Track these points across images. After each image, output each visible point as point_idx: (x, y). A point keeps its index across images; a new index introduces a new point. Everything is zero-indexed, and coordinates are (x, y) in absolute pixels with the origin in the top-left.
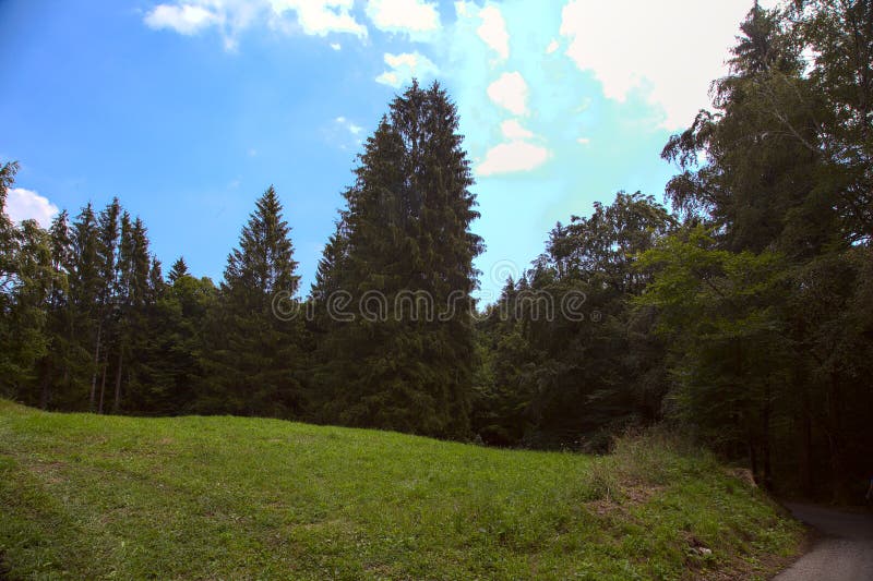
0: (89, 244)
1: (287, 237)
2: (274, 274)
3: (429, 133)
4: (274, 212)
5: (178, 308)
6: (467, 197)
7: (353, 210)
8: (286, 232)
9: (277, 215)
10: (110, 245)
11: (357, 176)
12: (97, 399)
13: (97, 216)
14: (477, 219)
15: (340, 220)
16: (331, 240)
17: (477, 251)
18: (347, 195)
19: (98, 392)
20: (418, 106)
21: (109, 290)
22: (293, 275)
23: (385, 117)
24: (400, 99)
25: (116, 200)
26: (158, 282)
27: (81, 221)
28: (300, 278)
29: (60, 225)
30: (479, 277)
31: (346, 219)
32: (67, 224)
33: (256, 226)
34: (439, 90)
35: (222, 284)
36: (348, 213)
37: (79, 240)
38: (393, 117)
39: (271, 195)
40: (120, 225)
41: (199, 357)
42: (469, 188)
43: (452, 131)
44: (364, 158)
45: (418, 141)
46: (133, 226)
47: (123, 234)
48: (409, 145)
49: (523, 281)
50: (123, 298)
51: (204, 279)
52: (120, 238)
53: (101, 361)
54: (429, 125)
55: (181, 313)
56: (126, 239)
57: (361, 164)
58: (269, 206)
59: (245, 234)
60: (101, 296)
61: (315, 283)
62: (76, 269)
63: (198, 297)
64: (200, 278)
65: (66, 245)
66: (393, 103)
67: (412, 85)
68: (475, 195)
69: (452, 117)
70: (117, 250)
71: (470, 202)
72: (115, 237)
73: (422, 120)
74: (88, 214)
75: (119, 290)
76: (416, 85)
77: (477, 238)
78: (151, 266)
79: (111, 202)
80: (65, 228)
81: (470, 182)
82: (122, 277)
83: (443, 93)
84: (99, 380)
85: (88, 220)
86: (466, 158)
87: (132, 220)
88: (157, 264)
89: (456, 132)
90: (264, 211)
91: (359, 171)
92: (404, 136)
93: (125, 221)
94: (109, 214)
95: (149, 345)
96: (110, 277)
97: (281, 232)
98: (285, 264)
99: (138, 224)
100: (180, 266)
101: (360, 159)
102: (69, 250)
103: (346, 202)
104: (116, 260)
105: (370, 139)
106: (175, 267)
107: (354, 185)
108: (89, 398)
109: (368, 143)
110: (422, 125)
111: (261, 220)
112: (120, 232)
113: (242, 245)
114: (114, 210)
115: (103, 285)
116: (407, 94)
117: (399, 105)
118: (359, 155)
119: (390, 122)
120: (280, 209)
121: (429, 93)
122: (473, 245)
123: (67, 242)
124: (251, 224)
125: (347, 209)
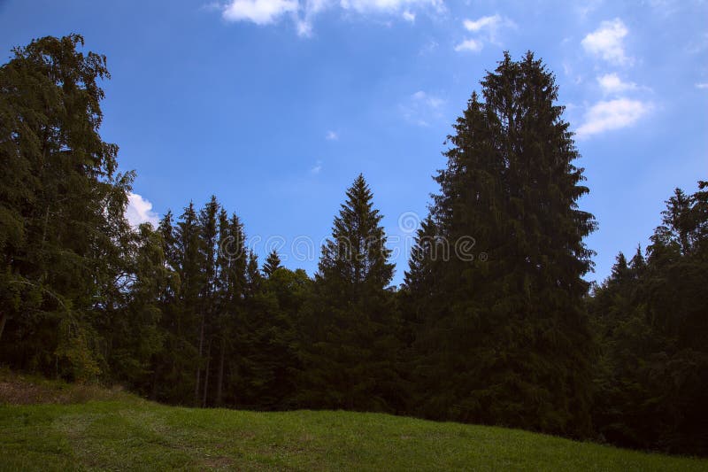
0: (192, 241)
1: (379, 225)
2: (368, 264)
3: (526, 107)
4: (365, 201)
5: (275, 301)
6: (572, 172)
7: (447, 194)
8: (377, 220)
9: (368, 204)
10: (210, 242)
11: (447, 159)
12: (202, 392)
13: (198, 214)
14: (585, 195)
15: (434, 205)
16: (423, 225)
17: (587, 229)
18: (440, 179)
19: (202, 384)
20: (511, 81)
21: (210, 286)
22: (386, 263)
23: (474, 95)
24: (492, 75)
25: (214, 199)
26: (256, 276)
27: (184, 221)
28: (394, 266)
29: (165, 226)
30: (592, 258)
31: (441, 204)
32: (173, 224)
33: (348, 216)
34: (534, 60)
35: (317, 276)
36: (442, 197)
37: (184, 239)
38: (486, 95)
39: (361, 184)
40: (218, 222)
41: (298, 349)
42: (573, 162)
43: (550, 103)
44: (456, 140)
45: (514, 117)
46: (230, 223)
47: (222, 231)
48: (505, 122)
49: (638, 258)
50: (222, 292)
51: (299, 271)
52: (218, 235)
53: (204, 354)
54: (524, 99)
55: (278, 306)
56: (224, 235)
57: (452, 146)
58: (360, 195)
59: (338, 225)
60: (203, 291)
61: (409, 270)
62: (181, 267)
63: (294, 289)
64: (294, 270)
65: (172, 244)
66: (485, 80)
67: (503, 59)
68: (582, 170)
69: (549, 90)
70: (216, 247)
71: (577, 177)
72: (214, 234)
73: (517, 94)
74: (190, 213)
75: (219, 285)
76: (508, 59)
77: (588, 216)
78: (248, 261)
79: (210, 201)
80: (170, 228)
81: (574, 155)
82: (222, 272)
83: (537, 63)
84: (203, 373)
85: (190, 219)
86: (569, 130)
87: (229, 217)
88: (254, 258)
89: (554, 103)
90: (354, 200)
91: (451, 154)
92: (498, 113)
93: (223, 218)
94: (208, 213)
95: (249, 338)
96: (211, 272)
97: (373, 220)
98: (378, 253)
99: (235, 220)
100: (274, 260)
101: (450, 140)
102: (175, 248)
103: (439, 186)
104: (216, 256)
105: (460, 120)
106: (269, 261)
107: (446, 168)
108: (194, 392)
109: (458, 124)
110: (519, 100)
111: (352, 209)
112: (218, 229)
113: (335, 236)
114: (213, 208)
115: (205, 281)
116: (499, 69)
117: (492, 81)
118: (449, 137)
119: (482, 100)
120: (371, 197)
121: (523, 65)
122: (583, 224)
123: (172, 241)
124: (342, 213)
125: (442, 194)
